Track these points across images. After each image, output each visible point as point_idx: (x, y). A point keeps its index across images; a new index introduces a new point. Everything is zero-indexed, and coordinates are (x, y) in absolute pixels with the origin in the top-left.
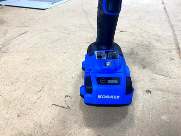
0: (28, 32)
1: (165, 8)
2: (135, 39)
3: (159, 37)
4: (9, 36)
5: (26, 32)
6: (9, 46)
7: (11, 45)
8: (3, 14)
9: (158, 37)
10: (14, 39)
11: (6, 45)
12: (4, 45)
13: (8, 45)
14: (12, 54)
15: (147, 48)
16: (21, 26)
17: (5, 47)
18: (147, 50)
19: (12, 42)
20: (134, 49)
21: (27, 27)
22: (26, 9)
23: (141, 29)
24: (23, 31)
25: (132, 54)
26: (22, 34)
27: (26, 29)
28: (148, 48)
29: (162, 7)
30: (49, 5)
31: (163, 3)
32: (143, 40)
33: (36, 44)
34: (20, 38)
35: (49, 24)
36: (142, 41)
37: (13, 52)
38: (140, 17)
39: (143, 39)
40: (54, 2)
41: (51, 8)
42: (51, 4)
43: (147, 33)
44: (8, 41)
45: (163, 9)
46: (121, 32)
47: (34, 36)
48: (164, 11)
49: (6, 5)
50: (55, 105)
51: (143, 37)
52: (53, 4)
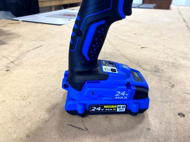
0: (43, 46)
1: (187, 26)
2: (159, 55)
3: (185, 54)
4: (23, 49)
5: (41, 46)
6: (23, 59)
7: (25, 58)
8: (19, 28)
9: (184, 54)
10: (28, 52)
11: (19, 58)
12: (18, 58)
13: (21, 58)
14: (25, 68)
15: (173, 66)
16: (36, 40)
17: (19, 60)
18: (174, 67)
19: (27, 55)
20: (158, 66)
21: (42, 41)
22: (42, 25)
23: (164, 46)
24: (38, 45)
25: (157, 71)
26: (37, 48)
27: (42, 43)
28: (174, 65)
29: (184, 25)
30: (66, 21)
31: (185, 21)
32: (168, 57)
33: (52, 57)
34: (35, 51)
35: (66, 39)
36: (166, 58)
37: (26, 65)
38: (162, 33)
39: (168, 56)
40: (70, 19)
41: (67, 24)
43: (171, 50)
44: (22, 54)
45: (186, 27)
46: (142, 49)
47: (49, 49)
49: (23, 21)
50: (71, 125)
51: (167, 54)
52: (69, 20)
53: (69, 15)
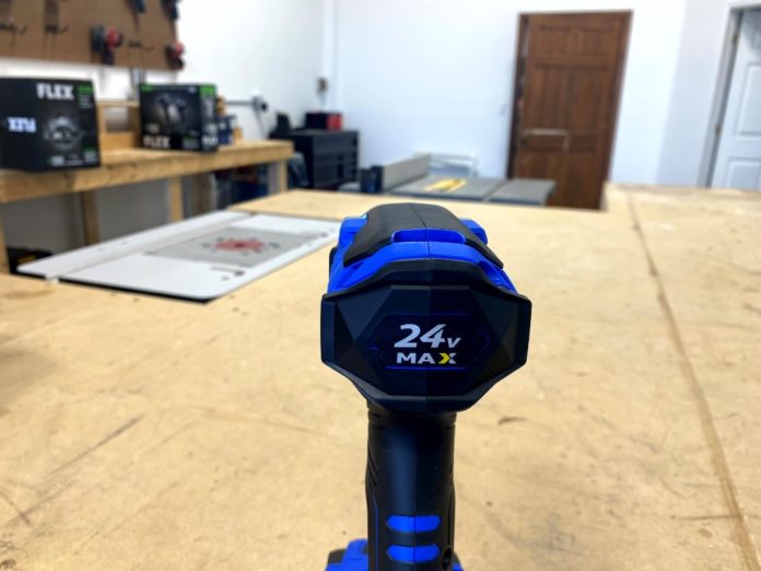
1: (662, 298)
2: (561, 460)
3: (654, 450)
4: (65, 439)
5: (134, 421)
6: (63, 498)
7: (74, 492)
8: (49, 322)
9: (647, 449)
10: (86, 460)
11: (52, 493)
12: (46, 491)
13: (59, 494)
14: (76, 545)
15: (611, 512)
16: (113, 390)
17: (48, 505)
18: (613, 521)
19: (79, 477)
20: (559, 517)
21: (138, 392)
22: (136, 300)
23: (582, 409)
24: (123, 415)
25: (556, 544)
26: (119, 432)
27: (137, 405)
28: (615, 510)
29: (649, 290)
30: (225, 278)
31: (654, 272)
32: (593, 467)
33: (175, 485)
34: (108, 453)
35: (226, 380)
36: (589, 475)
37: (78, 530)
38: (573, 341)
39: (593, 461)
40: (243, 265)
41: (230, 294)
42: (230, 275)
43: (607, 432)
44: (63, 467)
45: (656, 305)
46: (506, 426)
47: (165, 441)
48: (660, 312)
49: (63, 280)
51: (593, 453)
52: (239, 273)
53: (240, 245)
